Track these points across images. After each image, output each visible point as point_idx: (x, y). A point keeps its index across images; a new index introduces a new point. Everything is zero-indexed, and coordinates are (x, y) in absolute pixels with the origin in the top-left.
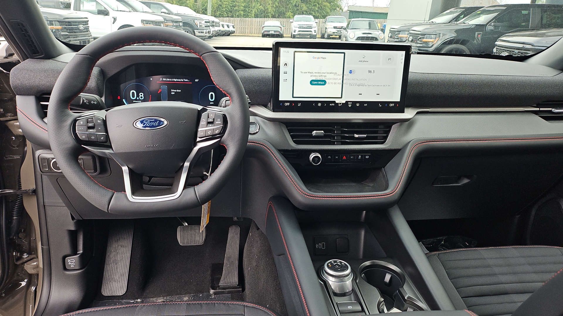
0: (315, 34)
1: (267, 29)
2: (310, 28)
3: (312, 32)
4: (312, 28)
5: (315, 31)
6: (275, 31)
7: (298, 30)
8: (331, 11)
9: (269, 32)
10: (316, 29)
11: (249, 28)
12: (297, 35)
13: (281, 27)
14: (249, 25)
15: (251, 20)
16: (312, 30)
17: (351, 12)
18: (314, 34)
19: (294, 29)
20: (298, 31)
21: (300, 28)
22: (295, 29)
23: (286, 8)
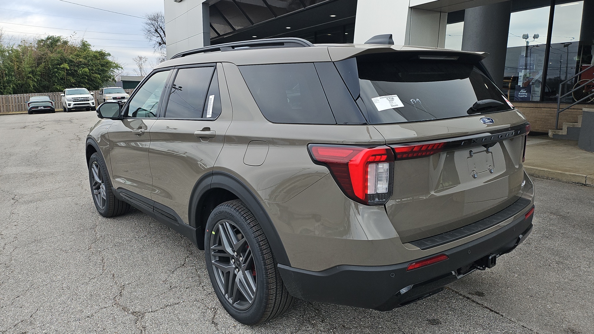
0: (94, 106)
1: (34, 105)
2: (87, 101)
3: (90, 104)
4: (89, 101)
5: (92, 103)
6: (44, 107)
7: (73, 103)
8: (103, 82)
9: (38, 108)
10: (93, 101)
11: (5, 107)
12: (72, 108)
13: (51, 102)
14: (4, 102)
15: (6, 97)
16: (90, 102)
17: (124, 82)
18: (92, 105)
19: (68, 103)
20: (74, 105)
21: (76, 101)
22: (70, 102)
23: (49, 81)
